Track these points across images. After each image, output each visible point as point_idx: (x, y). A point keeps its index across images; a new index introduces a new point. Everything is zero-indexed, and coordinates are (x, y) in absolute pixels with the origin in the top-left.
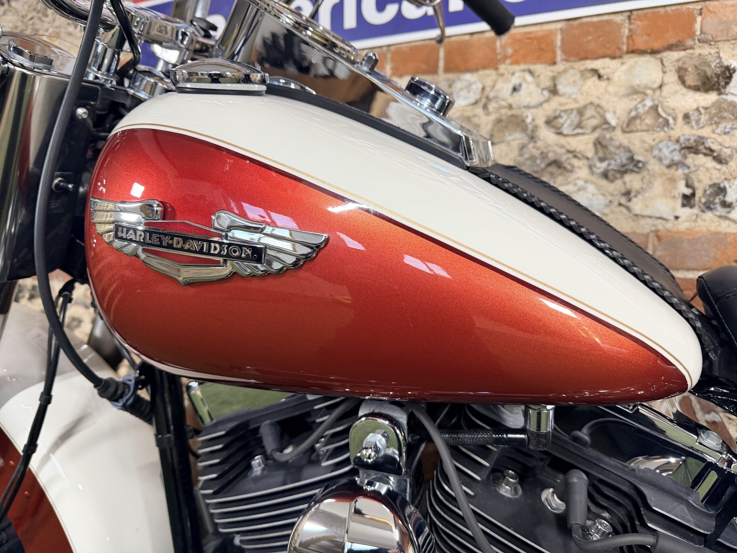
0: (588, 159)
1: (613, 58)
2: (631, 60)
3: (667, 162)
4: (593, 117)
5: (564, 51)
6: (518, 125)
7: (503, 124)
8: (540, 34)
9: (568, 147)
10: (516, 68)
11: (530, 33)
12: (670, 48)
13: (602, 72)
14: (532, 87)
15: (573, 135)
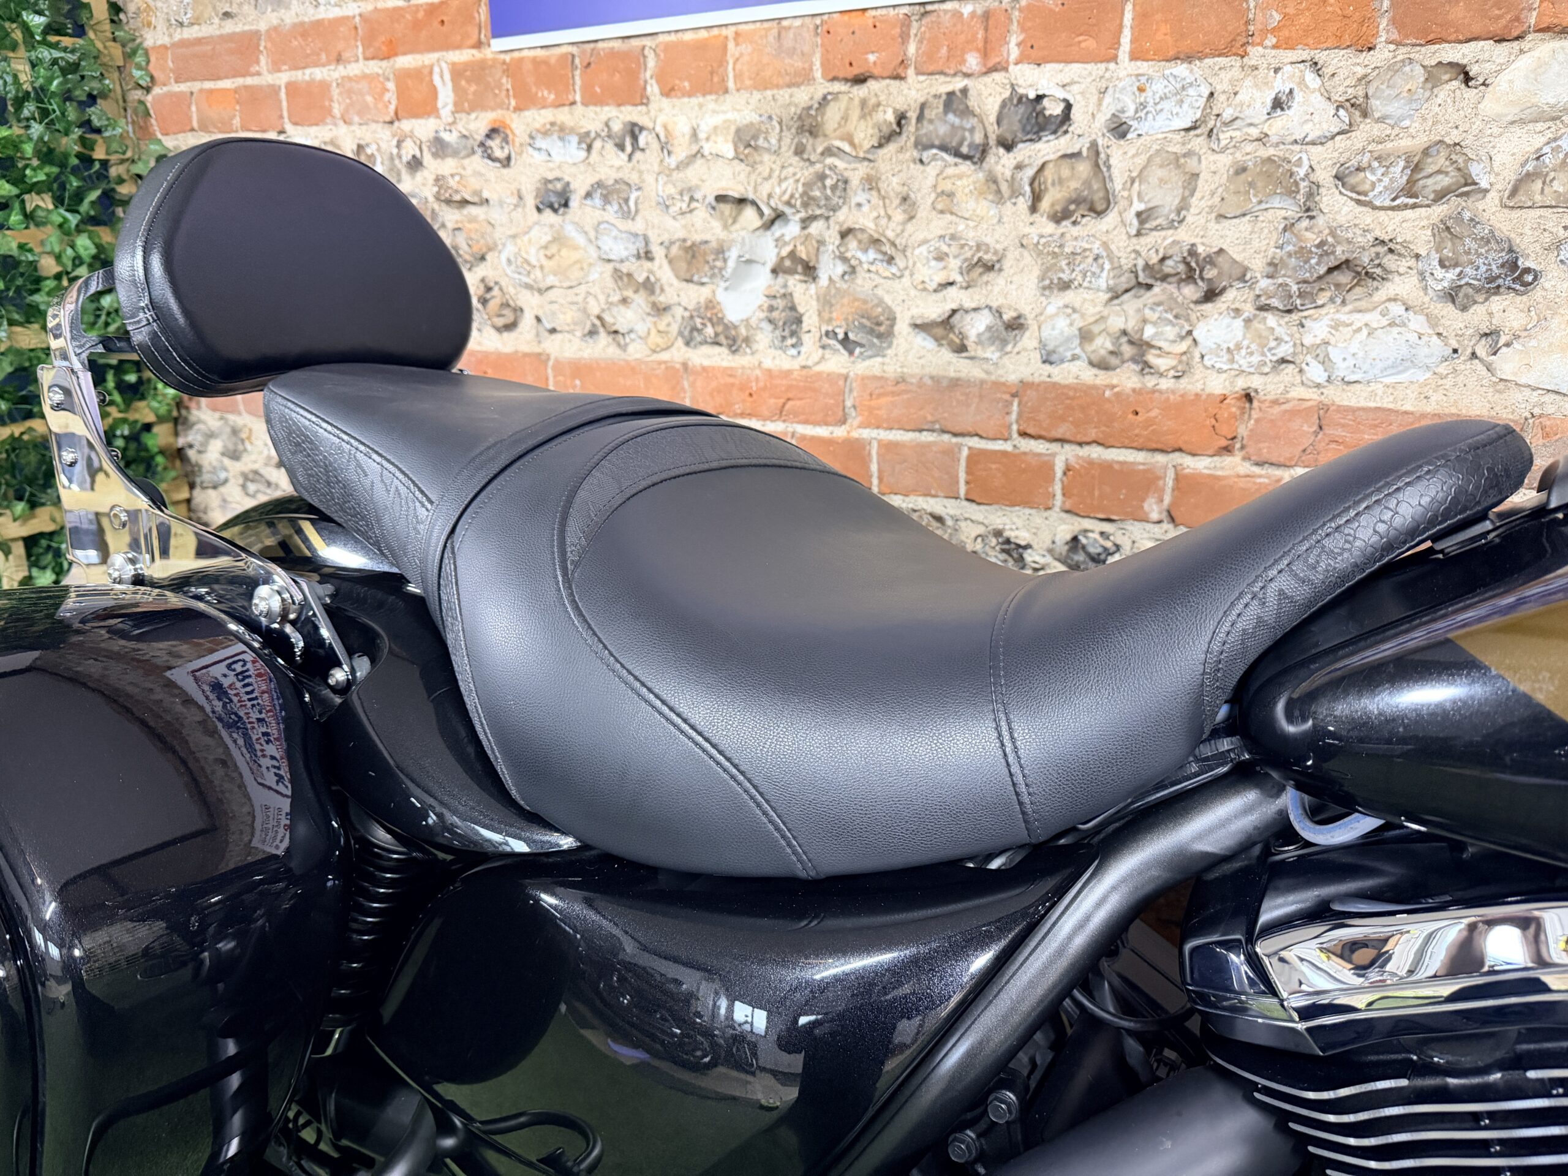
0: (1417, 256)
1: (1501, 40)
2: (1543, 46)
4: (1439, 172)
5: (1393, 21)
6: (1279, 182)
7: (1247, 177)
9: (1378, 233)
10: (1289, 55)
13: (1474, 69)
14: (1318, 100)
15: (1392, 209)
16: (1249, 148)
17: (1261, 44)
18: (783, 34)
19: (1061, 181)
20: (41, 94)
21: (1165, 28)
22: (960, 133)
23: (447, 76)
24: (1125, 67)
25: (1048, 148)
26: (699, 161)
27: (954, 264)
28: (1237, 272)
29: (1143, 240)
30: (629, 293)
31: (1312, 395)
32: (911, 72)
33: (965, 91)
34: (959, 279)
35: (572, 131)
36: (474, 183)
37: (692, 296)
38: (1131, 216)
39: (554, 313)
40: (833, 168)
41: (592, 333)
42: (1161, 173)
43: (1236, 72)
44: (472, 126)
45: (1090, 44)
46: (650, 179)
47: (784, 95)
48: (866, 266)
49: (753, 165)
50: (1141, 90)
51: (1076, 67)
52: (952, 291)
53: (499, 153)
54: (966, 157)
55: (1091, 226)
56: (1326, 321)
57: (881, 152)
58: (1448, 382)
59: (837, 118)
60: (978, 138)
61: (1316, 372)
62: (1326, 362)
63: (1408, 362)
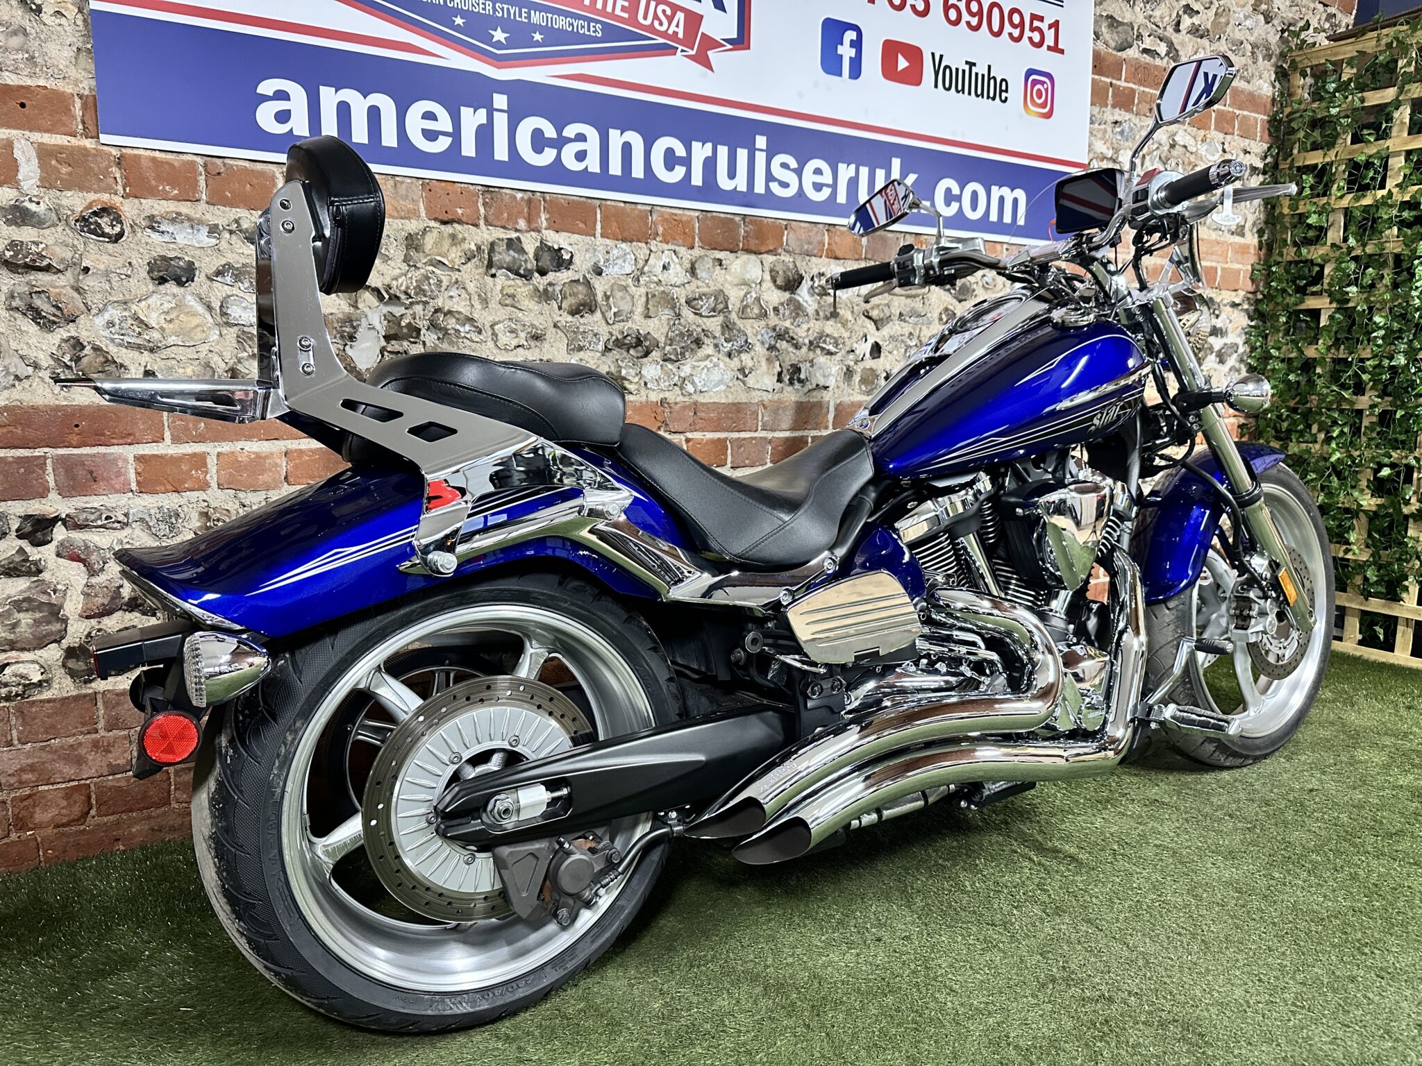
0: (715, 337)
1: (731, 252)
2: (745, 257)
3: (767, 346)
5: (700, 239)
6: (669, 303)
7: (657, 298)
8: (684, 219)
9: (704, 327)
10: (666, 247)
11: (675, 215)
12: (768, 252)
13: (724, 262)
14: (678, 266)
15: (708, 317)
16: (652, 286)
17: (655, 239)
18: (398, 185)
19: (573, 294)
21: (615, 225)
22: (518, 262)
23: (33, 154)
24: (599, 240)
25: (564, 276)
27: (523, 335)
28: (655, 343)
29: (614, 327)
31: (686, 399)
32: (482, 222)
33: (518, 239)
34: (525, 343)
35: (200, 222)
38: (610, 315)
40: (432, 273)
42: (620, 294)
43: (646, 251)
44: (64, 202)
45: (581, 225)
47: (397, 223)
48: (463, 335)
50: (608, 252)
51: (576, 236)
52: (520, 350)
53: (106, 230)
54: (521, 276)
55: (589, 318)
56: (689, 365)
57: (465, 267)
58: (732, 390)
59: (431, 242)
60: (529, 266)
61: (690, 388)
62: (693, 383)
63: (721, 382)
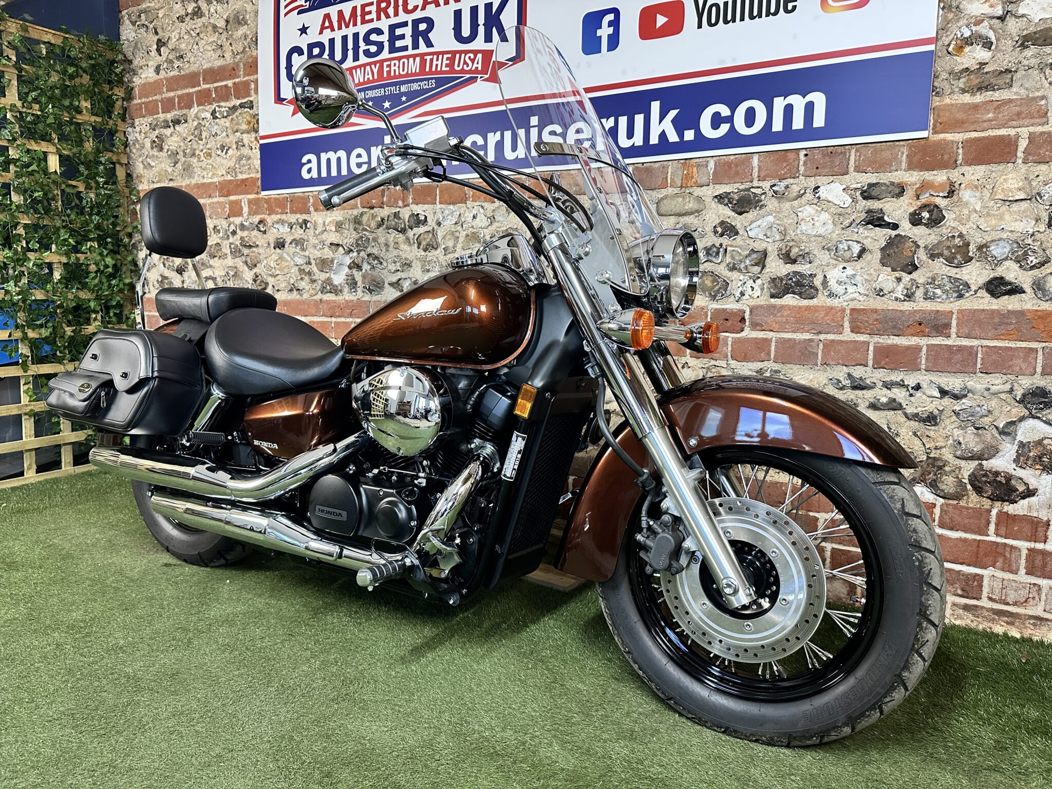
7: (469, 238)
10: (475, 204)
16: (471, 229)
17: (469, 201)
19: (425, 239)
20: (99, 205)
21: (446, 195)
22: (398, 225)
23: (246, 203)
24: (438, 206)
25: (422, 229)
26: (326, 233)
27: (398, 264)
29: (447, 257)
30: (303, 276)
32: (385, 206)
33: (399, 212)
34: (400, 269)
35: (286, 222)
36: (254, 239)
37: (323, 276)
38: (442, 249)
39: (279, 284)
40: (365, 235)
41: (291, 290)
42: (449, 237)
43: (465, 208)
44: (254, 220)
45: (429, 199)
46: (311, 238)
47: (350, 212)
48: (375, 266)
49: (342, 234)
50: (443, 212)
51: (426, 206)
52: (398, 273)
53: (262, 229)
54: (400, 232)
55: (434, 252)
57: (378, 230)
59: (366, 219)
60: (403, 226)
